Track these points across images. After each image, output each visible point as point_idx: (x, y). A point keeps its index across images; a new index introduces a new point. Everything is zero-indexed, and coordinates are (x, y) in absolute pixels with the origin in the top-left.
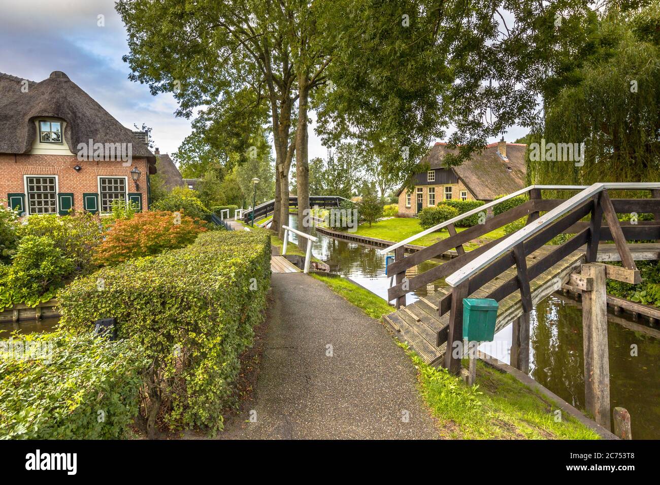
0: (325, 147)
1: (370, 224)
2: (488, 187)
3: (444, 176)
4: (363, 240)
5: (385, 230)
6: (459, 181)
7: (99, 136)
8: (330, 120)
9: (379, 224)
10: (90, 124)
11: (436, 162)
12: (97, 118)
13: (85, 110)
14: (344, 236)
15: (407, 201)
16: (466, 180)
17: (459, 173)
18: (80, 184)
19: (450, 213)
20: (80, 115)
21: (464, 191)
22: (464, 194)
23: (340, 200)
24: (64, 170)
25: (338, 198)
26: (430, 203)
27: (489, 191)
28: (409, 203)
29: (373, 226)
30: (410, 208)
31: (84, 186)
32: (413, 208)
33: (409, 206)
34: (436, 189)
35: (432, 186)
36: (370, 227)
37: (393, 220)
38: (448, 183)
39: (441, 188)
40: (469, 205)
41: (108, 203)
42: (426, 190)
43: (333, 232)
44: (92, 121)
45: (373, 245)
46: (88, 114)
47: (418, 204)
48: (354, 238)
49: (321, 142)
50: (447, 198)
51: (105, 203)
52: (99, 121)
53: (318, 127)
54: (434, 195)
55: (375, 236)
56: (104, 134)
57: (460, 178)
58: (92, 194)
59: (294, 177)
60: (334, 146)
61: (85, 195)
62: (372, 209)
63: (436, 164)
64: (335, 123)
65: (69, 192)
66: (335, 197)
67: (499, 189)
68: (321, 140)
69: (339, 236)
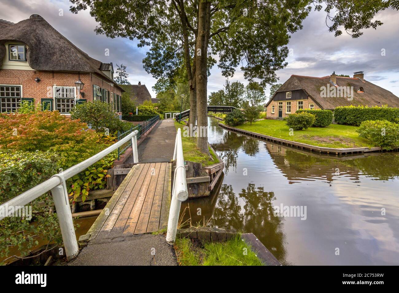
0: (224, 77)
1: (251, 123)
2: (328, 101)
3: (298, 95)
4: (247, 133)
5: (260, 127)
6: (309, 97)
7: (55, 57)
8: (228, 60)
9: (257, 123)
10: (50, 49)
11: (292, 86)
12: (56, 45)
13: (48, 39)
14: (235, 130)
15: (272, 110)
16: (314, 97)
17: (308, 93)
18: (39, 91)
19: (310, 118)
20: (44, 42)
21: (312, 104)
22: (312, 106)
23: (233, 108)
24: (27, 81)
25: (232, 107)
26: (288, 111)
27: (329, 104)
28: (273, 111)
29: (253, 124)
30: (274, 114)
31: (42, 93)
32: (276, 114)
33: (274, 113)
34: (292, 102)
35: (289, 101)
36: (251, 125)
37: (264, 121)
38: (300, 99)
39: (296, 102)
40: (321, 113)
41: (62, 106)
42: (285, 104)
43: (228, 127)
44: (52, 47)
45: (254, 137)
46: (50, 42)
47: (279, 112)
48: (241, 132)
49: (222, 74)
50: (299, 108)
51: (59, 106)
52: (58, 46)
53: (220, 64)
54: (290, 106)
55: (255, 131)
56: (59, 56)
57: (309, 96)
58: (49, 99)
59: (210, 98)
60: (230, 76)
61: (42, 100)
62: (252, 114)
63: (293, 88)
64: (231, 62)
65: (30, 97)
66: (229, 107)
67: (335, 103)
68: (222, 72)
69: (231, 130)
